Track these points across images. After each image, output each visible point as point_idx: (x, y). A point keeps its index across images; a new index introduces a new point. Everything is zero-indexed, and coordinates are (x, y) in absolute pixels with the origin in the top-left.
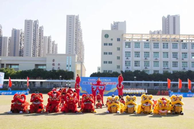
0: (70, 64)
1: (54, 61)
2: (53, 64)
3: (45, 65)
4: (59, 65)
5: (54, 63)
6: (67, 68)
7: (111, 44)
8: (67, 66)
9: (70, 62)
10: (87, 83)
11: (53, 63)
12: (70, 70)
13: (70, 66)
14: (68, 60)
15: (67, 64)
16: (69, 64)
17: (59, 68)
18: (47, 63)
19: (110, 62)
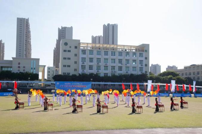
0: (35, 67)
1: (19, 64)
2: (19, 67)
3: (11, 67)
4: (24, 67)
5: (19, 66)
6: (32, 70)
7: (69, 51)
8: (32, 69)
9: (34, 65)
10: (64, 86)
11: (19, 65)
12: (34, 73)
13: (34, 69)
14: (32, 63)
15: (32, 67)
16: (33, 67)
17: (24, 70)
18: (13, 65)
19: (69, 66)
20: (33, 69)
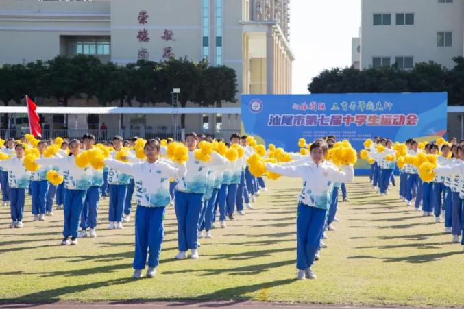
0: (219, 34)
1: (143, 18)
2: (143, 36)
3: (107, 38)
4: (168, 36)
5: (145, 32)
6: (206, 51)
8: (206, 42)
9: (219, 22)
10: (288, 121)
11: (141, 27)
12: (219, 62)
13: (219, 41)
14: (206, 13)
15: (206, 33)
16: (212, 32)
17: (168, 51)
18: (114, 29)
19: (406, 19)
20: (212, 41)
